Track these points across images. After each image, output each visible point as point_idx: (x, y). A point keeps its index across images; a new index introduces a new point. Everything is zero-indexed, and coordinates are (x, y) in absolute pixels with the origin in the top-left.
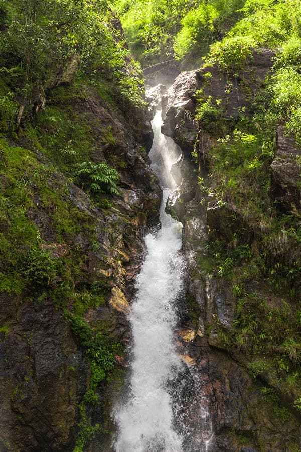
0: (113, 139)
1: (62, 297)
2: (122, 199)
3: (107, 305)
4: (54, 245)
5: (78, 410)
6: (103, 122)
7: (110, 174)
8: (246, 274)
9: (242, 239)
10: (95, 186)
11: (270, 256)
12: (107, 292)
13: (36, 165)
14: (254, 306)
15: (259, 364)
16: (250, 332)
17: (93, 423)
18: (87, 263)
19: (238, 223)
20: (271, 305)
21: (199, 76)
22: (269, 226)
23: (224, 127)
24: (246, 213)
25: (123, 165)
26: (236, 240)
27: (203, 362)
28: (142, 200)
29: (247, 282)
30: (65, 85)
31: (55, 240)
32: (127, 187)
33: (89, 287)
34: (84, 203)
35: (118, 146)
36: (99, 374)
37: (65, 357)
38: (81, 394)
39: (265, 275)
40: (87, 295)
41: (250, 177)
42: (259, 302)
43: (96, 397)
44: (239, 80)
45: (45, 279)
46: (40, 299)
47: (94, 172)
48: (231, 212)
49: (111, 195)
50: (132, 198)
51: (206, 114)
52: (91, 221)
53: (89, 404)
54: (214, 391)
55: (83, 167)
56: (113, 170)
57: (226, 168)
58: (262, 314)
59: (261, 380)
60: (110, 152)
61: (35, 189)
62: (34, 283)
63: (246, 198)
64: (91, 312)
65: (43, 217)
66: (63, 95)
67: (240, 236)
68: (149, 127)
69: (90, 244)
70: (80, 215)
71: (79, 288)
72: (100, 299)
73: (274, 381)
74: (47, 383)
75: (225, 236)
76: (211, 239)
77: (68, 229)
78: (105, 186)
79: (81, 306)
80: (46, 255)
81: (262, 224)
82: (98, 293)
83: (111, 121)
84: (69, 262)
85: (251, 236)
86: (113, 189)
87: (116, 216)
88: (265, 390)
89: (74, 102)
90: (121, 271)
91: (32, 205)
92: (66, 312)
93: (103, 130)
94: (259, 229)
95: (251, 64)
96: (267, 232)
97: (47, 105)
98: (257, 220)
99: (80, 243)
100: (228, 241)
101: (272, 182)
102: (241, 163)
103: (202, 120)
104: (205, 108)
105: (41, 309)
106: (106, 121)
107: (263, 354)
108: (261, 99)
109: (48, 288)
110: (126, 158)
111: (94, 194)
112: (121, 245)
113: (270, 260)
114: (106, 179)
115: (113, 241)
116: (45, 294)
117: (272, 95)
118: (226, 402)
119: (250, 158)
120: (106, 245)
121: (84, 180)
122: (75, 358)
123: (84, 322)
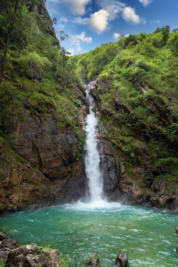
0: (80, 95)
1: (73, 128)
2: (82, 107)
3: (82, 129)
4: (71, 117)
5: (77, 151)
6: (77, 91)
7: (80, 102)
8: (110, 123)
9: (109, 116)
10: (77, 105)
11: (115, 119)
12: (82, 127)
13: (65, 100)
14: (112, 129)
15: (114, 141)
16: (112, 134)
17: (80, 154)
18: (77, 120)
19: (108, 112)
20: (115, 129)
21: (97, 82)
22: (115, 113)
23: (103, 92)
24: (110, 110)
25: (82, 100)
26: (107, 116)
27: (102, 141)
28: (86, 108)
29: (110, 124)
30: (68, 83)
31: (71, 116)
32: (83, 105)
33: (78, 126)
34: (76, 108)
35: (81, 97)
36: (81, 144)
37: (74, 140)
38: (78, 148)
39: (114, 123)
40: (78, 127)
41: (110, 103)
42: (113, 128)
43: (81, 148)
44: (106, 82)
45: (70, 124)
46: (69, 128)
47: (77, 102)
48: (106, 110)
49: (80, 107)
50: (84, 107)
51: (100, 90)
52: (78, 112)
53: (79, 150)
54: (104, 146)
55: (74, 101)
56: (80, 101)
57: (105, 101)
58: (114, 131)
59: (114, 144)
60: (79, 98)
61: (66, 105)
62: (67, 125)
63: (109, 107)
64: (79, 131)
65: (68, 111)
66: (68, 86)
67: (109, 115)
68: (86, 93)
69: (78, 117)
70: (75, 110)
71: (76, 126)
72: (80, 128)
73: (117, 144)
74: (71, 146)
75: (105, 115)
76: (102, 116)
77: (73, 113)
78: (79, 105)
79: (77, 130)
80: (70, 119)
81: (113, 112)
82: (80, 127)
83: (79, 91)
84: (74, 120)
85: (111, 115)
86: (81, 105)
87: (82, 111)
88: (116, 146)
89: (71, 87)
90: (84, 122)
91: (65, 108)
92: (74, 131)
93: (77, 93)
94: (112, 113)
95: (108, 79)
96: (114, 114)
97: (66, 87)
98: (112, 112)
99: (76, 116)
100: (106, 116)
101: (115, 104)
102: (108, 100)
103: (99, 91)
104: (99, 88)
105: (69, 130)
106: (78, 91)
107: (114, 139)
108: (111, 86)
109: (70, 126)
110: (82, 99)
111: (77, 106)
112: (83, 117)
113: (115, 120)
114: (79, 103)
115: (82, 116)
116: (70, 127)
117: (113, 85)
118: (107, 149)
119: (110, 99)
120: (81, 117)
121: (75, 103)
122: (76, 140)
123: (78, 133)
